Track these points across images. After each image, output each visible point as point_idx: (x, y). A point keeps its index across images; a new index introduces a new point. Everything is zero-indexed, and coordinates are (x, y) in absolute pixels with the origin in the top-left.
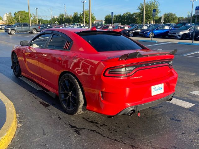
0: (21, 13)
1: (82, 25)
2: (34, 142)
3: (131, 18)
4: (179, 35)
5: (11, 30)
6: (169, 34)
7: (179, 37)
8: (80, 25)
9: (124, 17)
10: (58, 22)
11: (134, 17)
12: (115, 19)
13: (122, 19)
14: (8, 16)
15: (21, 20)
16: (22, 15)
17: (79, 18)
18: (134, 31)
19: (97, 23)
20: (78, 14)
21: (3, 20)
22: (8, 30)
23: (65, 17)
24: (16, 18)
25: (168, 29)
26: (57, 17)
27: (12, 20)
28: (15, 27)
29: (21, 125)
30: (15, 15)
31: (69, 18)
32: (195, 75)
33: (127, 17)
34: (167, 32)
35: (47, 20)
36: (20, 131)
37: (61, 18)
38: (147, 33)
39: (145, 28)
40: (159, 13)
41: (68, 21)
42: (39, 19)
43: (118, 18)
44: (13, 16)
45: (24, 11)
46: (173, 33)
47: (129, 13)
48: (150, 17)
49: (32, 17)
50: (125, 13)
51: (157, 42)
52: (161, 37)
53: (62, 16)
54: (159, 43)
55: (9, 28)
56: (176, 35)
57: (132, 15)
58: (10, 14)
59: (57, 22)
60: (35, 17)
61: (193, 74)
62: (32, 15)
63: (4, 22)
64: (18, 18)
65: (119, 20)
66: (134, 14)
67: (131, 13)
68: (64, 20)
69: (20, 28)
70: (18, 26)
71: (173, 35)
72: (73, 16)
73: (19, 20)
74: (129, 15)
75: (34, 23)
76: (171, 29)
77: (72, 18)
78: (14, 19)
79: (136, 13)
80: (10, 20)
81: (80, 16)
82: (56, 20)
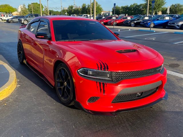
0: (33, 5)
1: (89, 16)
2: (27, 95)
3: (138, 9)
4: (178, 26)
5: (24, 20)
6: (169, 24)
7: (178, 27)
8: (87, 16)
9: (132, 8)
10: (68, 13)
11: (141, 8)
12: (122, 10)
13: (129, 10)
14: (22, 7)
15: (34, 11)
16: (35, 7)
17: (87, 9)
18: (135, 22)
19: (104, 14)
20: (86, 6)
21: (18, 11)
22: (21, 20)
23: (74, 8)
24: (30, 9)
25: (169, 19)
26: (67, 9)
27: (26, 11)
28: (27, 17)
29: (19, 86)
30: (28, 6)
31: (78, 10)
32: (174, 59)
33: (134, 9)
34: (167, 22)
35: (58, 11)
36: (18, 89)
37: (70, 9)
38: (147, 24)
39: (147, 18)
40: (165, 4)
41: (77, 12)
42: (50, 11)
43: (126, 9)
44: (27, 7)
45: (37, 3)
46: (173, 24)
47: (136, 4)
48: (156, 8)
49: (44, 8)
50: (133, 4)
51: (154, 31)
52: (162, 27)
53: (72, 7)
54: (156, 32)
55: (22, 19)
56: (176, 25)
57: (139, 6)
58: (24, 6)
59: (66, 13)
60: (46, 8)
61: (173, 58)
62: (44, 7)
63: (18, 13)
64: (31, 10)
65: (126, 11)
66: (141, 5)
67: (139, 4)
68: (73, 11)
69: (32, 18)
70: (30, 17)
71: (172, 25)
72: (81, 7)
73: (32, 12)
74: (136, 6)
75: (46, 14)
76: (171, 19)
77: (81, 10)
78: (27, 10)
79: (143, 5)
80: (24, 11)
81: (88, 7)
82: (66, 11)
